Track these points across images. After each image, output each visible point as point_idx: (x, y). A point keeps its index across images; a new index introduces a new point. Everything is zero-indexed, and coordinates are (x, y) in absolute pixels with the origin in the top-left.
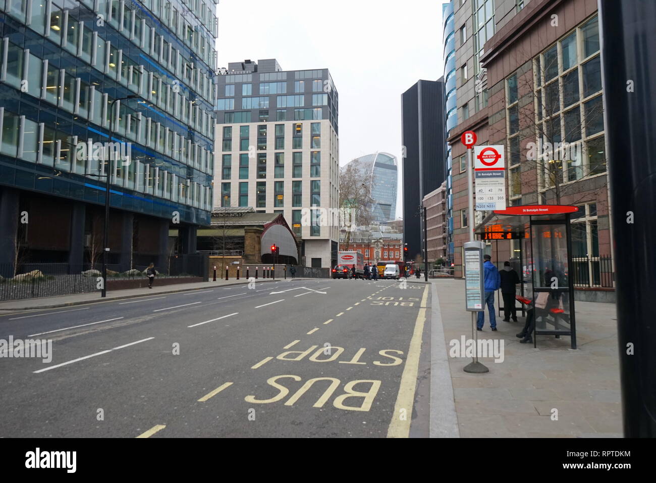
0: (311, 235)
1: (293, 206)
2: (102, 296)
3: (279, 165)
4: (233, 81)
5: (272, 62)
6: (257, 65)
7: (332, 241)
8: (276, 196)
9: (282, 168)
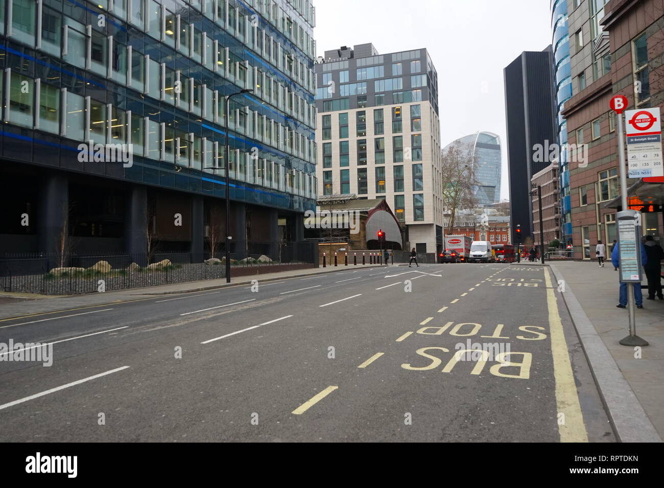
0: (415, 220)
1: (395, 191)
2: (227, 282)
3: (379, 150)
4: (329, 69)
5: (369, 46)
6: (353, 51)
7: (436, 225)
8: (377, 182)
9: (383, 154)
